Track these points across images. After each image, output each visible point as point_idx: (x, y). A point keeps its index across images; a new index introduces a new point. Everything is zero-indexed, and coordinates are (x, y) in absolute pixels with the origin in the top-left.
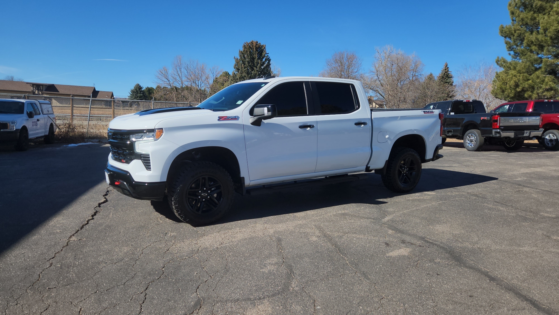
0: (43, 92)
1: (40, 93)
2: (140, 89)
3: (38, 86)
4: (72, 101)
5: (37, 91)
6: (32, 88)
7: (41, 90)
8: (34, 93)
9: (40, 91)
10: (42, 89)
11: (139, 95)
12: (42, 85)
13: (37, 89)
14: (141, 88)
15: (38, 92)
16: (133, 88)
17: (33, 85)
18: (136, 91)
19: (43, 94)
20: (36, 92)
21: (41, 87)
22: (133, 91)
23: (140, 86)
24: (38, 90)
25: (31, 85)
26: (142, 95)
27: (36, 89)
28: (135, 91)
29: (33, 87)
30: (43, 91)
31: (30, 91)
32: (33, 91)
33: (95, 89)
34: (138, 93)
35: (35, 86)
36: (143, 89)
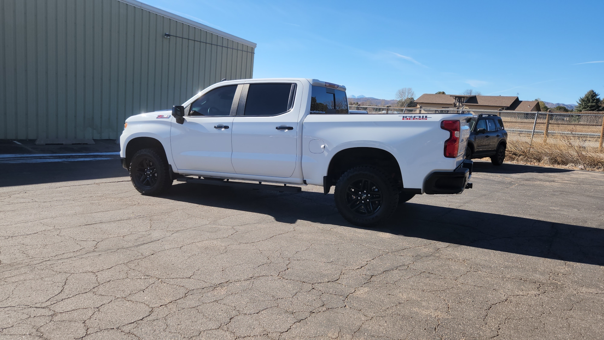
0: (464, 104)
1: (461, 105)
2: (593, 97)
3: (459, 98)
5: (458, 103)
6: (455, 100)
7: (462, 102)
8: (455, 106)
9: (461, 103)
10: (463, 101)
11: (590, 104)
12: (464, 97)
14: (596, 95)
15: (459, 104)
16: (583, 96)
17: (456, 97)
18: (588, 99)
20: (457, 104)
21: (463, 99)
22: (583, 100)
23: (595, 93)
24: (459, 102)
25: (454, 97)
26: (594, 104)
27: (457, 101)
28: (586, 99)
31: (452, 103)
32: (455, 103)
33: (518, 99)
34: (589, 101)
35: (457, 98)
36: (598, 97)
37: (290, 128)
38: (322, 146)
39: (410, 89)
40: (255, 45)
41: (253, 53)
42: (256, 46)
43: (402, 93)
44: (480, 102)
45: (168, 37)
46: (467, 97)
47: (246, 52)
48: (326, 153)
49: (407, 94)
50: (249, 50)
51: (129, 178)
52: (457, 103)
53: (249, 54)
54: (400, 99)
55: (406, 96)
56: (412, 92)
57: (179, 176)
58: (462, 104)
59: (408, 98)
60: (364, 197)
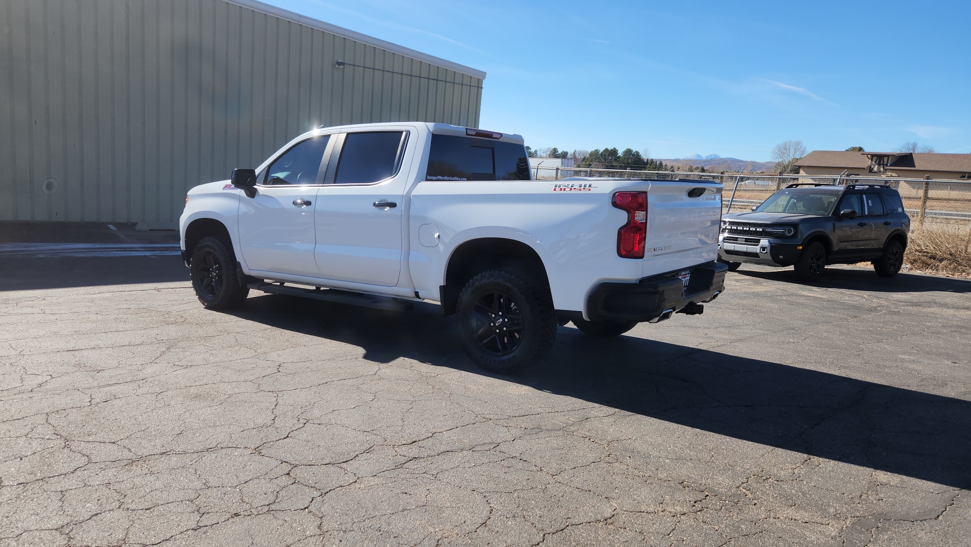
0: (887, 168)
1: (882, 169)
3: (879, 158)
4: (926, 187)
5: (876, 166)
6: (870, 161)
7: (884, 165)
8: (871, 170)
9: (882, 166)
10: (885, 163)
12: (888, 156)
13: (877, 163)
15: (879, 169)
17: (873, 156)
19: (886, 170)
20: (876, 169)
21: (886, 159)
24: (879, 164)
25: (869, 156)
27: (875, 163)
29: (872, 160)
30: (887, 166)
31: (865, 166)
32: (870, 167)
35: (875, 158)
37: (393, 205)
38: (437, 235)
39: (798, 143)
40: (484, 74)
41: (479, 87)
42: (485, 77)
43: (783, 149)
44: (919, 165)
45: (341, 67)
46: (893, 156)
47: (468, 87)
48: (441, 247)
49: (792, 151)
50: (474, 83)
51: (189, 284)
52: (874, 167)
53: (474, 90)
54: (780, 160)
55: (791, 155)
56: (802, 148)
57: (258, 282)
58: (884, 168)
59: (794, 159)
60: (499, 322)
